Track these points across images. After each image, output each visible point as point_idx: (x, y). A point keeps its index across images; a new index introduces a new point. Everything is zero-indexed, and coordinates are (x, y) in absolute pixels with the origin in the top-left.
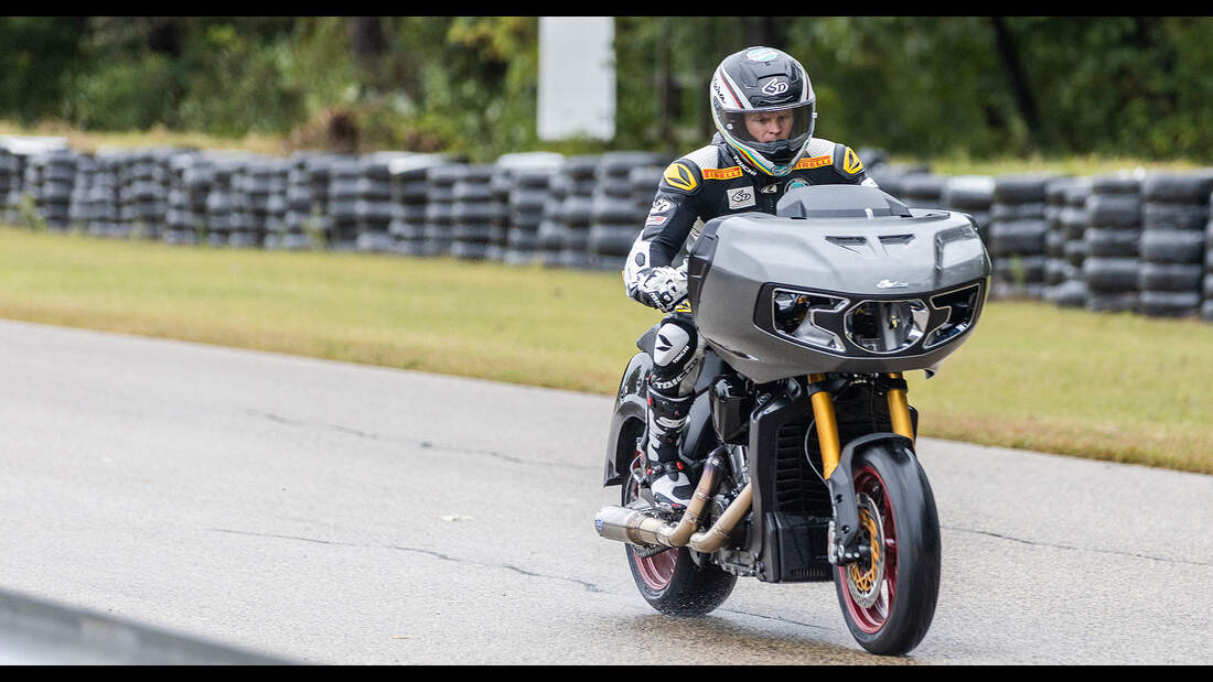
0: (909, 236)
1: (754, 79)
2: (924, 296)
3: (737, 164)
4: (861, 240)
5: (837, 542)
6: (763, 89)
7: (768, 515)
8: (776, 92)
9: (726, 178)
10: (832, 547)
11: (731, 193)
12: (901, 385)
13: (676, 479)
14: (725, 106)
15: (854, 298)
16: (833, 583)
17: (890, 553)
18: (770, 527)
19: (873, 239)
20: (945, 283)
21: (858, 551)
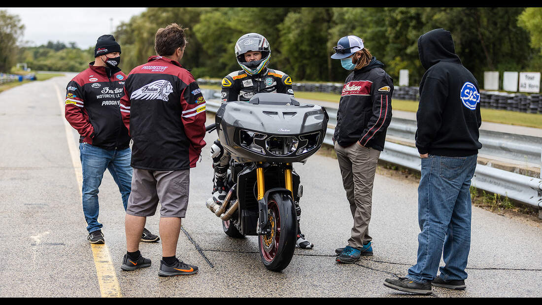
0: (295, 113)
2: (297, 135)
4: (276, 113)
5: (259, 226)
6: (245, 43)
7: (243, 211)
8: (249, 44)
9: (241, 78)
10: (258, 228)
11: (244, 82)
12: (291, 168)
13: (221, 193)
15: (269, 135)
17: (278, 233)
18: (243, 215)
19: (280, 114)
20: (305, 131)
21: (266, 231)
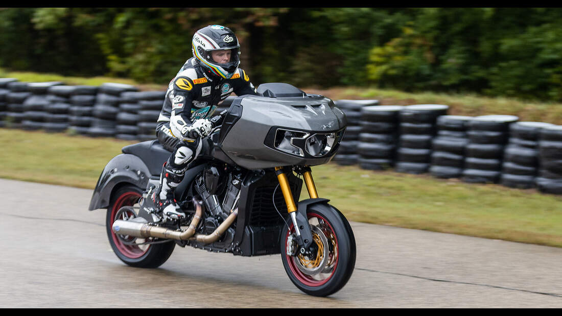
0: (320, 105)
1: (219, 36)
3: (204, 77)
4: (304, 107)
6: (224, 40)
7: (247, 227)
8: (229, 41)
9: (201, 83)
11: (203, 89)
14: (205, 49)
15: (312, 133)
16: (280, 255)
18: (248, 232)
